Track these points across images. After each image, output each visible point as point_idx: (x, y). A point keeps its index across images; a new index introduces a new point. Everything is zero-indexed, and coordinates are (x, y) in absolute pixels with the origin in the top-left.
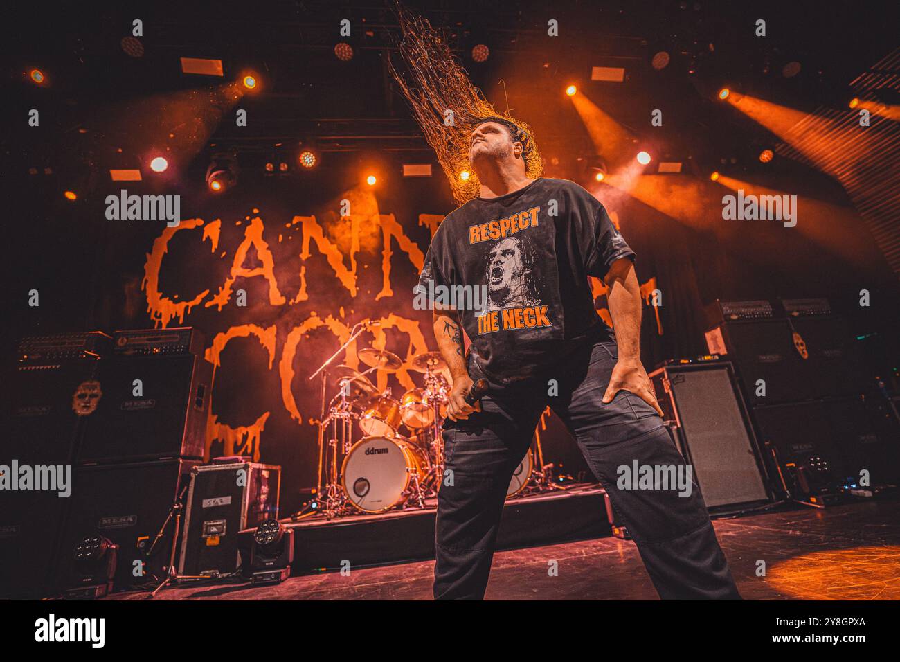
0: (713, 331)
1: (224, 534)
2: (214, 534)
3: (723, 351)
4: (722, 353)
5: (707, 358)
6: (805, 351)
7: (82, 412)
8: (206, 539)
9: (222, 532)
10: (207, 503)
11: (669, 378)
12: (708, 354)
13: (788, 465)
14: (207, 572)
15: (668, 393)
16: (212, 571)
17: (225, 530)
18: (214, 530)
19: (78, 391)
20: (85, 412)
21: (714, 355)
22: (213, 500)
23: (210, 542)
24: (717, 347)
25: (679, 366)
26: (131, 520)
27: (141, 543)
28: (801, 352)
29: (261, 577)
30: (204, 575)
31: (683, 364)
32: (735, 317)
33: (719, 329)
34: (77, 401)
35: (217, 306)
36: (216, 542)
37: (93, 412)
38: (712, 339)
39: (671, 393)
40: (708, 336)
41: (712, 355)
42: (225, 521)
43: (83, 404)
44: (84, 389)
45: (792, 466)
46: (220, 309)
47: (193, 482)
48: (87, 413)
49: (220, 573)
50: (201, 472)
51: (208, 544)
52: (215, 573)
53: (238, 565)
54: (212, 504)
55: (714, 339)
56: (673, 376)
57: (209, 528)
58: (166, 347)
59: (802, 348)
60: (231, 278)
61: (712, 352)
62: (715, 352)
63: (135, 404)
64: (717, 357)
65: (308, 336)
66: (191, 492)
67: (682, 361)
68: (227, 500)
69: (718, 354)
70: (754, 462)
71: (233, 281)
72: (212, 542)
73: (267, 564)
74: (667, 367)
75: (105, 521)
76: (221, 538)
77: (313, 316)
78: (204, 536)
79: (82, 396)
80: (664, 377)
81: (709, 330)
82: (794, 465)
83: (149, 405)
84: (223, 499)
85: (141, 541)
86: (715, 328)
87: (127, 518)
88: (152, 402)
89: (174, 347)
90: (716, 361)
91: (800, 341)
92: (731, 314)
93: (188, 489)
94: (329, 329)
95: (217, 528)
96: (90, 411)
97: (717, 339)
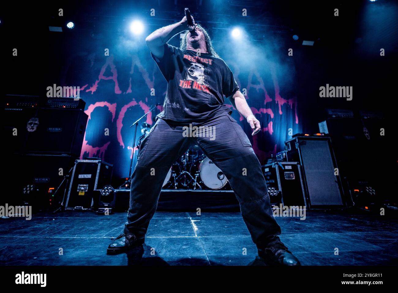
0: (322, 122)
1: (87, 191)
2: (82, 190)
3: (327, 132)
4: (326, 133)
5: (318, 134)
6: (369, 136)
7: (30, 131)
8: (79, 192)
9: (86, 190)
10: (81, 176)
11: (298, 142)
12: (319, 132)
13: (355, 190)
14: (78, 207)
15: (298, 149)
16: (80, 207)
17: (87, 189)
18: (83, 188)
19: (29, 121)
20: (31, 131)
21: (322, 133)
22: (83, 175)
23: (80, 194)
24: (324, 130)
25: (304, 137)
26: (47, 180)
27: (51, 191)
28: (367, 136)
29: (102, 210)
30: (76, 208)
31: (306, 136)
32: (334, 116)
33: (325, 121)
34: (28, 126)
35: (91, 92)
36: (83, 194)
37: (35, 131)
38: (322, 126)
39: (299, 149)
40: (320, 124)
41: (321, 133)
42: (88, 185)
43: (31, 127)
44: (32, 121)
45: (357, 191)
46: (92, 93)
47: (75, 166)
48: (32, 131)
49: (84, 208)
50: (79, 162)
51: (79, 195)
52: (81, 208)
53: (92, 205)
54: (83, 177)
55: (323, 126)
56: (301, 141)
57: (80, 188)
58: (68, 106)
59: (367, 134)
60: (98, 80)
61: (321, 131)
62: (323, 132)
63: (53, 129)
64: (323, 134)
65: (130, 109)
66: (74, 170)
67: (306, 135)
68: (89, 176)
69: (324, 133)
70: (338, 187)
71: (99, 81)
72: (82, 194)
73: (105, 205)
74: (298, 137)
75: (36, 179)
76: (85, 192)
77: (133, 100)
78: (78, 191)
79: (31, 124)
80: (296, 141)
81: (320, 122)
82: (358, 191)
83: (59, 130)
84: (88, 175)
85: (50, 190)
86: (323, 121)
87: (45, 179)
88: (61, 129)
89: (72, 106)
90: (323, 136)
91: (367, 131)
92: (332, 115)
93: (73, 169)
94: (140, 106)
95: (84, 188)
96: (33, 130)
97: (324, 126)
